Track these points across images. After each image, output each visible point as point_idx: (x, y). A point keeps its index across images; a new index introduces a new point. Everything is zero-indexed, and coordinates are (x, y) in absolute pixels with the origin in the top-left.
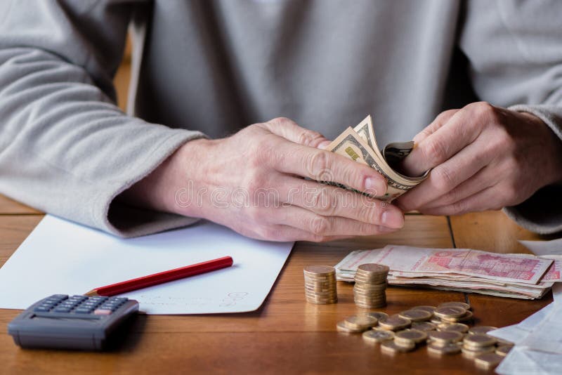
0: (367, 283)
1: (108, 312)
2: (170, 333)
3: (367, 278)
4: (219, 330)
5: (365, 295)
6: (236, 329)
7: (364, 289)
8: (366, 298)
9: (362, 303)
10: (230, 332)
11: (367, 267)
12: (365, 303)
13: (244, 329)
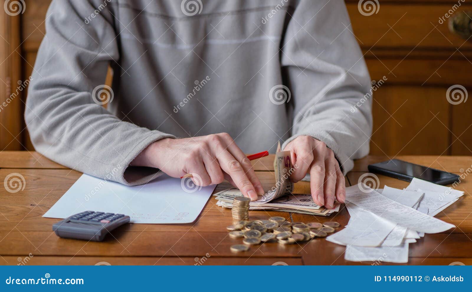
0: (238, 207)
1: (108, 221)
2: (137, 232)
3: (239, 204)
4: (162, 230)
5: (238, 213)
6: (171, 230)
7: (237, 210)
8: (238, 215)
9: (236, 217)
10: (167, 232)
11: (239, 199)
12: (238, 217)
13: (175, 230)
